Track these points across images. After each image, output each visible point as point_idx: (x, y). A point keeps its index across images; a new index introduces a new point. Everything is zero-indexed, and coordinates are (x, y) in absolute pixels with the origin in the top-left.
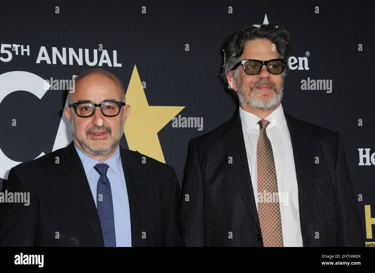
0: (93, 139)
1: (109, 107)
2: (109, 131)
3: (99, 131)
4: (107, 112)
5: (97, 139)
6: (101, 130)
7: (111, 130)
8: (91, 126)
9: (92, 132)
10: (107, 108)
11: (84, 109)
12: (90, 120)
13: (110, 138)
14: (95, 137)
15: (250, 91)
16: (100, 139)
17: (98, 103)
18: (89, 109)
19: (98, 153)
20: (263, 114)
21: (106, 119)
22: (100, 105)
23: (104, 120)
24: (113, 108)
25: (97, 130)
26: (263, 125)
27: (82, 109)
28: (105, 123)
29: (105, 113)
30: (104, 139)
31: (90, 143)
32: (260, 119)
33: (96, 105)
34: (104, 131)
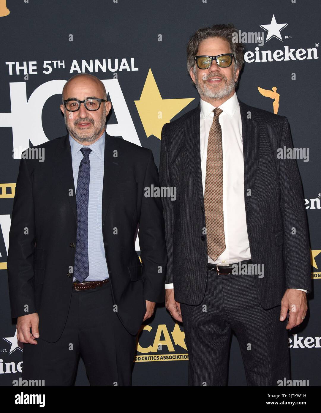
0: (80, 129)
1: (91, 103)
2: (92, 122)
3: (84, 122)
4: (90, 107)
5: (82, 129)
6: (85, 121)
7: (94, 121)
8: (77, 118)
9: (79, 123)
10: (90, 104)
11: (72, 105)
12: (77, 113)
13: (93, 128)
14: (81, 127)
15: (203, 84)
16: (85, 128)
17: (82, 100)
18: (77, 105)
19: (84, 140)
20: (217, 103)
21: (89, 112)
22: (84, 102)
23: (86, 113)
24: (94, 104)
25: (82, 122)
26: (217, 112)
27: (71, 105)
28: (88, 116)
29: (88, 108)
30: (88, 128)
31: (78, 132)
32: (214, 108)
33: (81, 102)
34: (88, 122)
